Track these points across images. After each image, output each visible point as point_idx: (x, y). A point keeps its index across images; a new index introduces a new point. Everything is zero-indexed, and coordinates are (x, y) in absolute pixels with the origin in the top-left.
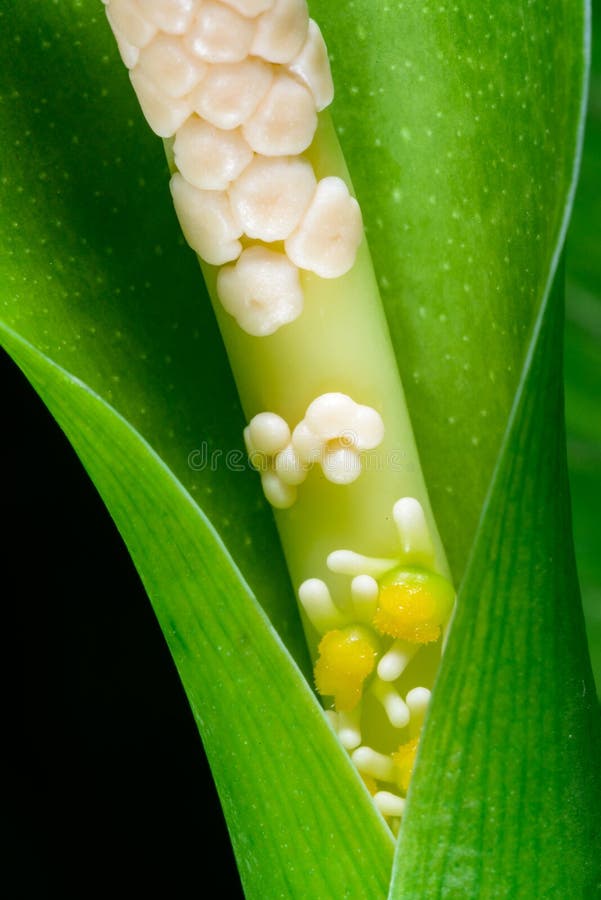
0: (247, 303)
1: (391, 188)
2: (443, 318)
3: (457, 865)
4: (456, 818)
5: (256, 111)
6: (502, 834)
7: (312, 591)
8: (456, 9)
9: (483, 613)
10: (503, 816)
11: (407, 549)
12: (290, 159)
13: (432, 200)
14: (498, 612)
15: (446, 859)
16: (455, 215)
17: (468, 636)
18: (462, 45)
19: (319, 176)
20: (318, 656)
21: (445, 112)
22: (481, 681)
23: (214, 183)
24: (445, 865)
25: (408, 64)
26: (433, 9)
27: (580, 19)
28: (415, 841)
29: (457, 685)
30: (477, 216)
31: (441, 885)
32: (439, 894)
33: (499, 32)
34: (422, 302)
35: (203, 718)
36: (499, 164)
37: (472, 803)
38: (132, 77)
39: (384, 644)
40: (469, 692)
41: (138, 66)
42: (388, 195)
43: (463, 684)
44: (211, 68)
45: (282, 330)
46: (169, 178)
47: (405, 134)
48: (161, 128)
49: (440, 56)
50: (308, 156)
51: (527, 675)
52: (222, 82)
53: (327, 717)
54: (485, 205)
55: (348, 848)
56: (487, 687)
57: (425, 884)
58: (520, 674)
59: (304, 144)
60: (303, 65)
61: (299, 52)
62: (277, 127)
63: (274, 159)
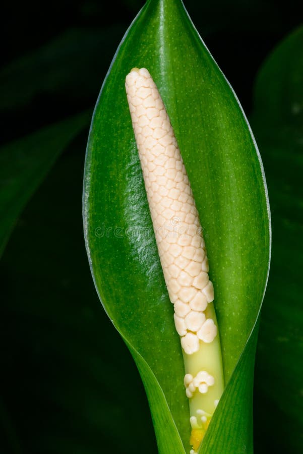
8: (247, 285)
9: (218, 422)
12: (200, 312)
14: (223, 422)
22: (216, 438)
26: (243, 284)
29: (210, 437)
33: (254, 291)
40: (212, 440)
45: (194, 354)
49: (243, 296)
50: (204, 312)
51: (228, 440)
56: (217, 440)
58: (226, 439)
59: (204, 309)
60: (205, 291)
61: (204, 287)
62: (197, 304)
63: (196, 311)
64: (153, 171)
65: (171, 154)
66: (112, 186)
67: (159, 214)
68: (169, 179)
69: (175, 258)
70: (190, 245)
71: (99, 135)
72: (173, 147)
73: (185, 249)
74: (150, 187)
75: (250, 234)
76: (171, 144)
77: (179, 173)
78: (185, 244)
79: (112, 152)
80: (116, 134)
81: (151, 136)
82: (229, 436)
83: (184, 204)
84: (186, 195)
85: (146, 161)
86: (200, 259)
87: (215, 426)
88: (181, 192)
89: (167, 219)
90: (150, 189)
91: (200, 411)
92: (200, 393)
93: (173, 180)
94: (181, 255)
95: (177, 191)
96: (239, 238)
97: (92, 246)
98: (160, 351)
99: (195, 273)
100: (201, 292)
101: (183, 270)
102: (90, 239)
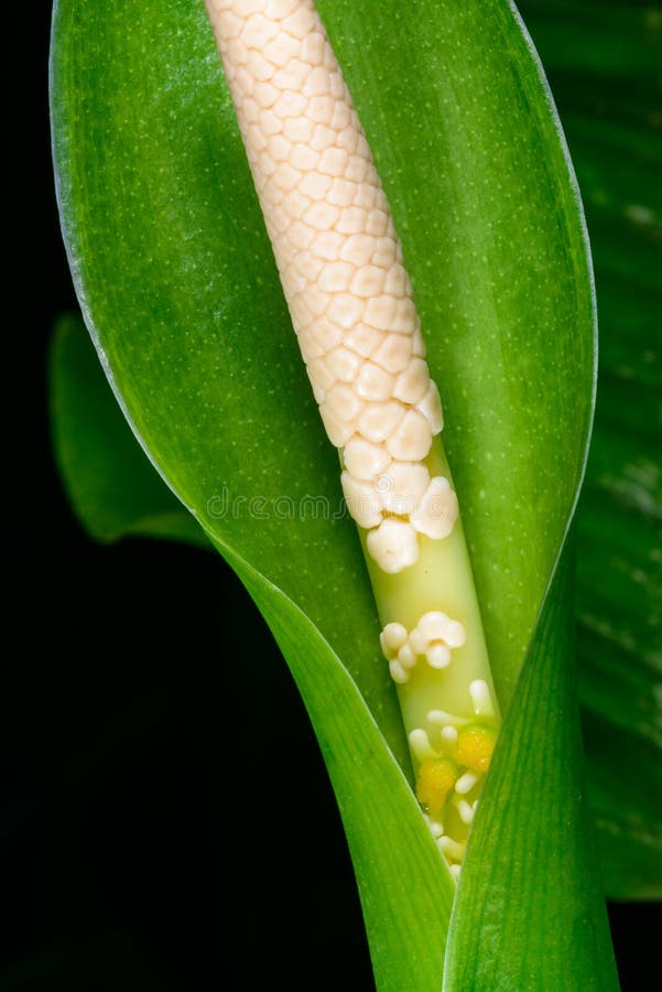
0: (384, 551)
1: (479, 489)
2: (507, 571)
3: (494, 898)
4: (494, 868)
5: (394, 431)
6: (523, 880)
7: (418, 737)
8: (522, 379)
9: (516, 741)
10: (523, 868)
11: (477, 712)
12: (414, 462)
13: (504, 497)
14: (526, 741)
15: (487, 893)
16: (517, 507)
17: (506, 753)
18: (525, 401)
19: (432, 475)
20: (419, 776)
21: (514, 443)
22: (514, 782)
23: (367, 475)
24: (487, 897)
25: (492, 413)
26: (508, 379)
27: (591, 382)
28: (469, 881)
29: (499, 783)
30: (530, 507)
31: (483, 910)
32: (482, 915)
33: (546, 394)
34: (495, 561)
35: (344, 805)
36: (544, 474)
37: (505, 859)
38: (320, 409)
39: (461, 771)
40: (506, 789)
41: (324, 402)
42: (477, 494)
43: (502, 784)
44: (367, 402)
45: (406, 571)
46: (340, 473)
47: (489, 456)
48: (336, 441)
49: (511, 408)
50: (426, 462)
51: (543, 782)
52: (374, 411)
53: (426, 817)
54: (535, 501)
55: (428, 887)
56: (517, 786)
57: (474, 909)
58: (538, 780)
59: (423, 454)
60: (424, 406)
61: (422, 398)
62: (407, 442)
63: (404, 462)
64: (271, 107)
65: (315, 56)
66: (126, 154)
67: (293, 220)
68: (317, 123)
69: (347, 331)
70: (382, 293)
71: (78, 20)
72: (318, 37)
73: (372, 303)
74: (265, 149)
75: (518, 246)
76: (313, 30)
77: (339, 106)
78: (370, 291)
79: (114, 62)
80: (121, 14)
81: (262, 13)
82: (545, 774)
83: (360, 186)
84: (362, 162)
85: (249, 81)
86: (408, 326)
87: (510, 751)
88: (349, 155)
89: (318, 231)
90: (264, 156)
91: (435, 715)
92: (432, 669)
93: (327, 125)
94: (361, 321)
95: (340, 154)
96: (485, 259)
97: (102, 318)
98: (306, 571)
99: (398, 363)
100: (416, 411)
101: (367, 359)
102: (94, 301)
